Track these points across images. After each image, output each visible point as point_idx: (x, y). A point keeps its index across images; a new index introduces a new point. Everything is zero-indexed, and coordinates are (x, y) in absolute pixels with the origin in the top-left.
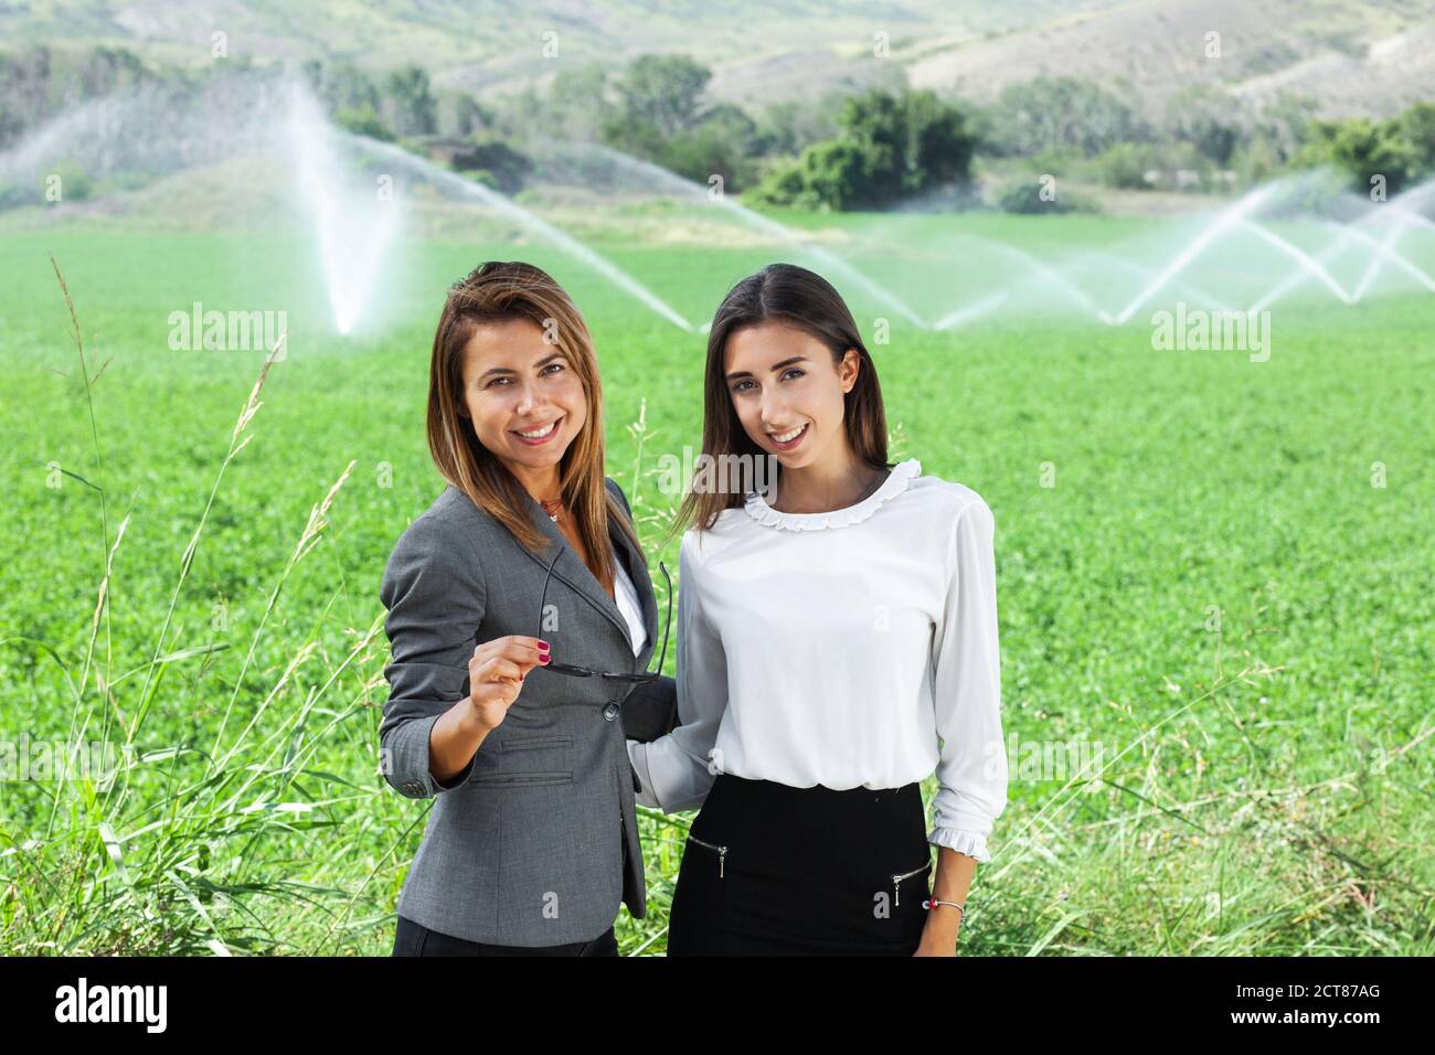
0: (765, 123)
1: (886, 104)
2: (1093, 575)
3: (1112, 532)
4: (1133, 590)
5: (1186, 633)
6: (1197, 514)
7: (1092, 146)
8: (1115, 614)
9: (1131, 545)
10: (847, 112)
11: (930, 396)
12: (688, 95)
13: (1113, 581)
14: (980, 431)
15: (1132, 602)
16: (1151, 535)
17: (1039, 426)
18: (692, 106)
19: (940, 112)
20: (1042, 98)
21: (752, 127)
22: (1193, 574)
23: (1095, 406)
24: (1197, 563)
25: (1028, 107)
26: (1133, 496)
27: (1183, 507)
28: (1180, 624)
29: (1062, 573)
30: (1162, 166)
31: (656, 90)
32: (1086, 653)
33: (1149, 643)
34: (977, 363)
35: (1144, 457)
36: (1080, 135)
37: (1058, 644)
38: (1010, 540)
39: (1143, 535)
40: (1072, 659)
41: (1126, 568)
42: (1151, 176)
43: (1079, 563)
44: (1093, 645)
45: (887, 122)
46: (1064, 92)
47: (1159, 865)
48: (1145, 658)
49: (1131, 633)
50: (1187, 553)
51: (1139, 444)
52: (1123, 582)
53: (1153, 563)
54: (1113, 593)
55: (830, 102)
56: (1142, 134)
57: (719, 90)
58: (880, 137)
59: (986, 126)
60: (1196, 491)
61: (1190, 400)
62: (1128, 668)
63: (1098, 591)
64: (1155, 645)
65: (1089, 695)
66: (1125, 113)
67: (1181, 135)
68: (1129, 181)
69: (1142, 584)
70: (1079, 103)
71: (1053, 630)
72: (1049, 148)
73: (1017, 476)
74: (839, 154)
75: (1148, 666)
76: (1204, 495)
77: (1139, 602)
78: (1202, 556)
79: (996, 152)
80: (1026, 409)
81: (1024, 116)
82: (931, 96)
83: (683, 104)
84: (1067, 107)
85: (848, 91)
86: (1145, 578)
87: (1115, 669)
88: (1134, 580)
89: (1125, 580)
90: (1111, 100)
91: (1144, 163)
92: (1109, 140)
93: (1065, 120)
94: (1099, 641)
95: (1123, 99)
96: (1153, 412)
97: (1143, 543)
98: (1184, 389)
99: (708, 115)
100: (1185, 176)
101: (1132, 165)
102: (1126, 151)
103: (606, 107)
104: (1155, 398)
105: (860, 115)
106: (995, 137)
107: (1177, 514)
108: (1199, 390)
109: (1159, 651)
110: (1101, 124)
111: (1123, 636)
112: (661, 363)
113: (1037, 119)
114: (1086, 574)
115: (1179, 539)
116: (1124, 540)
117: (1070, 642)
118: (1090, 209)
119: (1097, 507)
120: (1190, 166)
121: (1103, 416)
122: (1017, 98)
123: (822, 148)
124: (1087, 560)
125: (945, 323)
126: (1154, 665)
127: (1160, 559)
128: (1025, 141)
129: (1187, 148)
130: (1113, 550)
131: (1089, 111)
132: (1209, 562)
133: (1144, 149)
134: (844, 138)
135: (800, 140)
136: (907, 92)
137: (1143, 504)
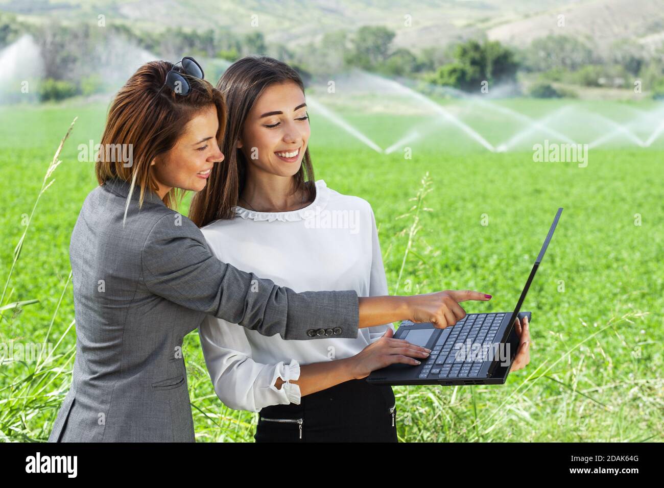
0: (421, 57)
1: (476, 47)
2: (564, 266)
3: (575, 245)
4: (583, 274)
5: (610, 295)
6: (618, 236)
7: (574, 67)
8: (574, 286)
9: (584, 251)
10: (458, 51)
11: (492, 181)
12: (385, 44)
13: (574, 269)
14: (515, 198)
15: (583, 279)
16: (595, 247)
17: (543, 196)
18: (386, 49)
19: (501, 51)
20: (551, 45)
21: (414, 59)
22: (615, 265)
23: (572, 186)
24: (617, 260)
25: (545, 48)
26: (587, 228)
27: (611, 233)
28: (607, 291)
29: (549, 265)
30: (607, 76)
31: (370, 42)
32: (559, 305)
33: (590, 301)
34: (516, 166)
35: (594, 210)
36: (568, 61)
37: (544, 301)
38: (523, 248)
39: (590, 246)
40: (552, 308)
41: (581, 263)
42: (602, 81)
43: (558, 260)
44: (563, 301)
45: (477, 56)
46: (562, 42)
47: (587, 420)
48: (588, 308)
49: (582, 295)
50: (612, 255)
51: (591, 204)
52: (579, 269)
53: (595, 260)
54: (574, 275)
55: (451, 47)
56: (598, 62)
57: (399, 42)
58: (474, 62)
59: (524, 58)
60: (619, 226)
61: (618, 184)
62: (579, 313)
63: (566, 274)
64: (593, 301)
65: (558, 327)
66: (589, 52)
67: (616, 62)
68: (592, 83)
69: (590, 271)
70: (568, 47)
71: (543, 293)
72: (554, 69)
73: (531, 218)
74: (454, 71)
75: (589, 312)
76: (623, 227)
77: (587, 280)
78: (620, 257)
79: (529, 70)
80: (538, 187)
81: (542, 54)
82: (497, 44)
83: (382, 49)
84: (562, 49)
85: (459, 42)
86: (590, 268)
87: (572, 314)
88: (585, 269)
89: (581, 268)
90: (583, 46)
91: (598, 75)
92: (583, 64)
93: (561, 55)
94: (565, 299)
95: (589, 45)
96: (600, 189)
97: (590, 250)
98: (615, 178)
99: (395, 54)
100: (619, 81)
101: (593, 76)
102: (590, 69)
103: (346, 50)
104: (601, 183)
105: (464, 52)
106: (529, 63)
107: (608, 237)
108: (623, 179)
109: (596, 304)
110: (578, 57)
111: (578, 296)
112: (364, 167)
113: (549, 55)
114: (561, 265)
115: (608, 248)
116: (581, 249)
117: (551, 300)
118: (573, 96)
119: (570, 233)
120: (620, 76)
121: (575, 191)
122: (539, 45)
123: (447, 68)
124: (562, 259)
125: (502, 148)
126: (593, 311)
127: (599, 258)
128: (543, 65)
129: (619, 68)
130: (575, 254)
131: (573, 51)
132: (623, 260)
133: (598, 68)
134: (457, 63)
135: (436, 65)
136: (486, 42)
137: (592, 232)
